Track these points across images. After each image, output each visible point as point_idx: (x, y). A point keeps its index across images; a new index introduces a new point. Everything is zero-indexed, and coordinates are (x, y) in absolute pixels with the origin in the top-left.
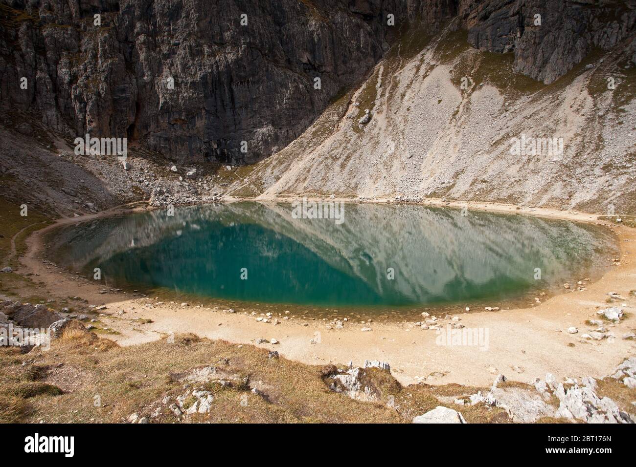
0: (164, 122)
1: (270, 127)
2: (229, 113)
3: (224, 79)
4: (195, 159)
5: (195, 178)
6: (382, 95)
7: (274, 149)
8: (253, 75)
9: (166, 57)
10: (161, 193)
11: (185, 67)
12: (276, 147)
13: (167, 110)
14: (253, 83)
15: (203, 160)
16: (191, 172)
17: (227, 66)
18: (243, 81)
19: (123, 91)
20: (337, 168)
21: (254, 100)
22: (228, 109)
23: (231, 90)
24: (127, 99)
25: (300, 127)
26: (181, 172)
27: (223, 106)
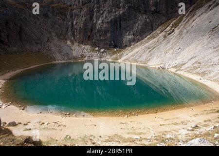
0: (98, 35)
1: (132, 36)
2: (118, 31)
3: (118, 20)
4: (106, 46)
5: (103, 52)
6: (184, 21)
7: (133, 44)
8: (129, 18)
9: (101, 14)
10: (89, 56)
11: (106, 17)
12: (133, 43)
13: (99, 31)
14: (129, 20)
15: (108, 47)
16: (102, 50)
17: (120, 15)
18: (125, 20)
19: (88, 26)
20: (147, 52)
21: (128, 26)
22: (118, 30)
23: (120, 24)
24: (88, 28)
25: (144, 36)
26: (99, 51)
27: (117, 28)
